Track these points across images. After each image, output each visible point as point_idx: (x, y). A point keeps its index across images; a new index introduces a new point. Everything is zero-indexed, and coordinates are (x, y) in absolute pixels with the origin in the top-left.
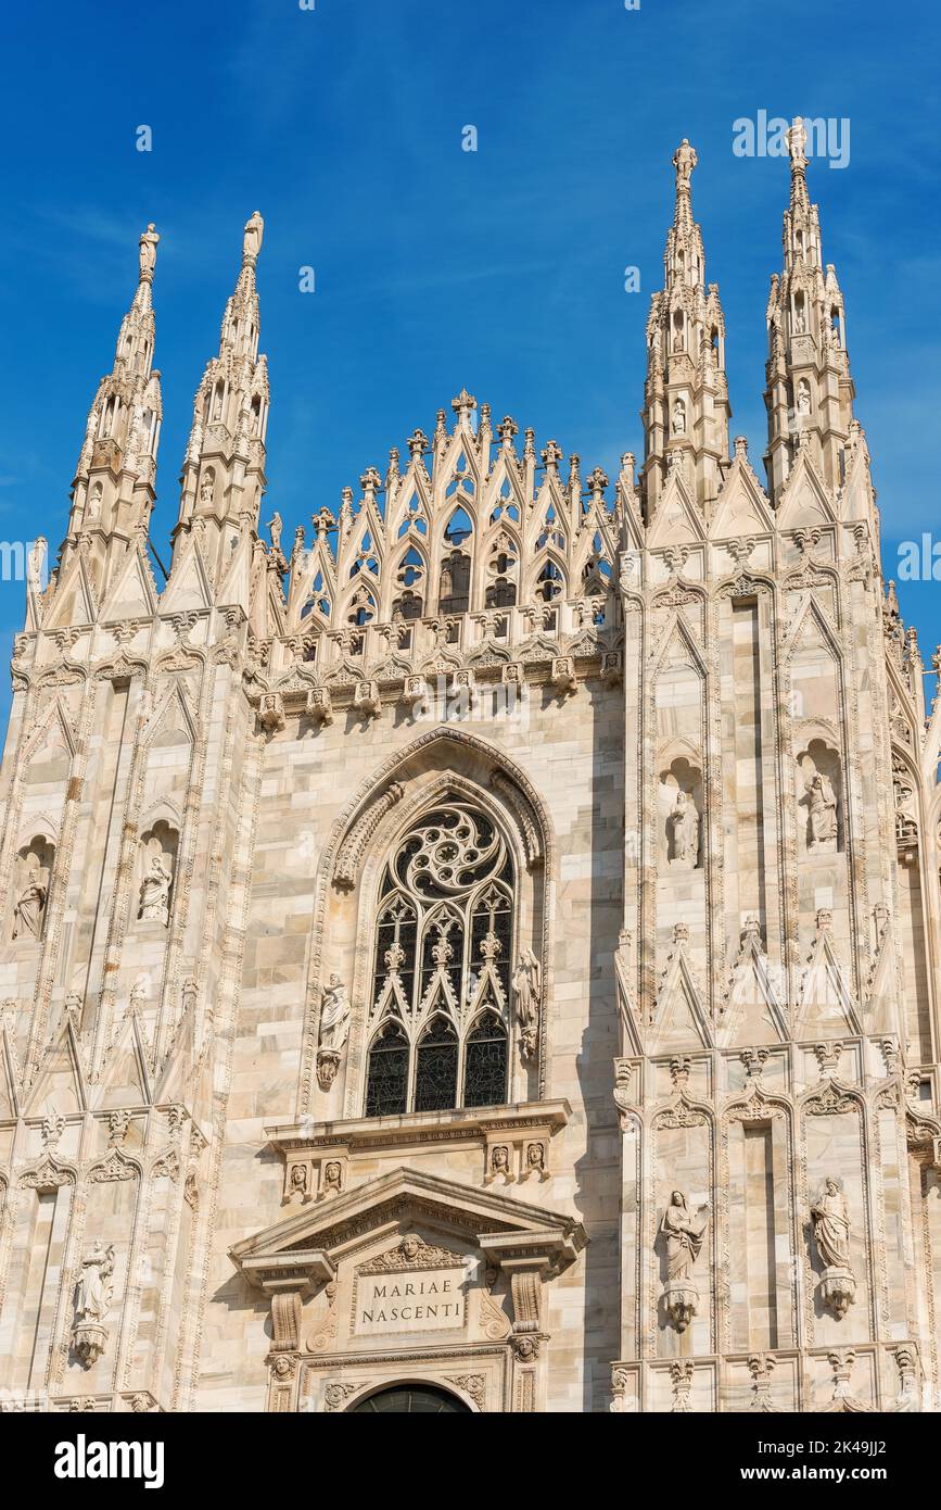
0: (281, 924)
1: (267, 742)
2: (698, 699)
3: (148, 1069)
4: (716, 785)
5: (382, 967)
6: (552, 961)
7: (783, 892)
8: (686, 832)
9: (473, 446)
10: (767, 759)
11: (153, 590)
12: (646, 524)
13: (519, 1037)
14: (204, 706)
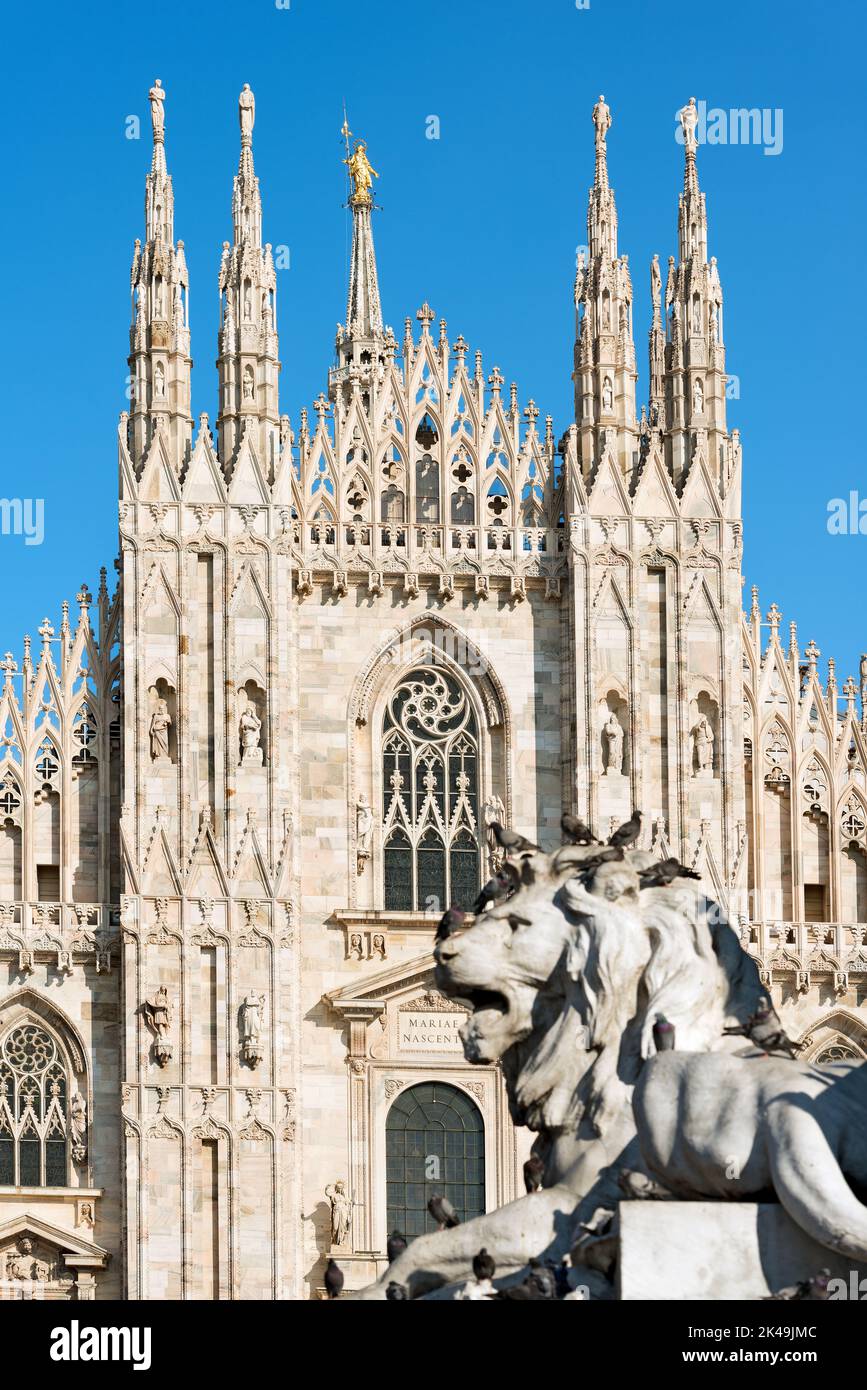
0: (325, 754)
1: (300, 603)
2: (625, 645)
3: (268, 872)
4: (638, 715)
5: (388, 785)
6: (514, 810)
7: (681, 803)
8: (616, 746)
9: (436, 360)
10: (672, 701)
11: (222, 480)
12: (589, 492)
13: (488, 855)
14: (273, 591)
